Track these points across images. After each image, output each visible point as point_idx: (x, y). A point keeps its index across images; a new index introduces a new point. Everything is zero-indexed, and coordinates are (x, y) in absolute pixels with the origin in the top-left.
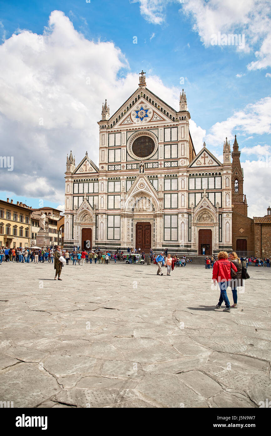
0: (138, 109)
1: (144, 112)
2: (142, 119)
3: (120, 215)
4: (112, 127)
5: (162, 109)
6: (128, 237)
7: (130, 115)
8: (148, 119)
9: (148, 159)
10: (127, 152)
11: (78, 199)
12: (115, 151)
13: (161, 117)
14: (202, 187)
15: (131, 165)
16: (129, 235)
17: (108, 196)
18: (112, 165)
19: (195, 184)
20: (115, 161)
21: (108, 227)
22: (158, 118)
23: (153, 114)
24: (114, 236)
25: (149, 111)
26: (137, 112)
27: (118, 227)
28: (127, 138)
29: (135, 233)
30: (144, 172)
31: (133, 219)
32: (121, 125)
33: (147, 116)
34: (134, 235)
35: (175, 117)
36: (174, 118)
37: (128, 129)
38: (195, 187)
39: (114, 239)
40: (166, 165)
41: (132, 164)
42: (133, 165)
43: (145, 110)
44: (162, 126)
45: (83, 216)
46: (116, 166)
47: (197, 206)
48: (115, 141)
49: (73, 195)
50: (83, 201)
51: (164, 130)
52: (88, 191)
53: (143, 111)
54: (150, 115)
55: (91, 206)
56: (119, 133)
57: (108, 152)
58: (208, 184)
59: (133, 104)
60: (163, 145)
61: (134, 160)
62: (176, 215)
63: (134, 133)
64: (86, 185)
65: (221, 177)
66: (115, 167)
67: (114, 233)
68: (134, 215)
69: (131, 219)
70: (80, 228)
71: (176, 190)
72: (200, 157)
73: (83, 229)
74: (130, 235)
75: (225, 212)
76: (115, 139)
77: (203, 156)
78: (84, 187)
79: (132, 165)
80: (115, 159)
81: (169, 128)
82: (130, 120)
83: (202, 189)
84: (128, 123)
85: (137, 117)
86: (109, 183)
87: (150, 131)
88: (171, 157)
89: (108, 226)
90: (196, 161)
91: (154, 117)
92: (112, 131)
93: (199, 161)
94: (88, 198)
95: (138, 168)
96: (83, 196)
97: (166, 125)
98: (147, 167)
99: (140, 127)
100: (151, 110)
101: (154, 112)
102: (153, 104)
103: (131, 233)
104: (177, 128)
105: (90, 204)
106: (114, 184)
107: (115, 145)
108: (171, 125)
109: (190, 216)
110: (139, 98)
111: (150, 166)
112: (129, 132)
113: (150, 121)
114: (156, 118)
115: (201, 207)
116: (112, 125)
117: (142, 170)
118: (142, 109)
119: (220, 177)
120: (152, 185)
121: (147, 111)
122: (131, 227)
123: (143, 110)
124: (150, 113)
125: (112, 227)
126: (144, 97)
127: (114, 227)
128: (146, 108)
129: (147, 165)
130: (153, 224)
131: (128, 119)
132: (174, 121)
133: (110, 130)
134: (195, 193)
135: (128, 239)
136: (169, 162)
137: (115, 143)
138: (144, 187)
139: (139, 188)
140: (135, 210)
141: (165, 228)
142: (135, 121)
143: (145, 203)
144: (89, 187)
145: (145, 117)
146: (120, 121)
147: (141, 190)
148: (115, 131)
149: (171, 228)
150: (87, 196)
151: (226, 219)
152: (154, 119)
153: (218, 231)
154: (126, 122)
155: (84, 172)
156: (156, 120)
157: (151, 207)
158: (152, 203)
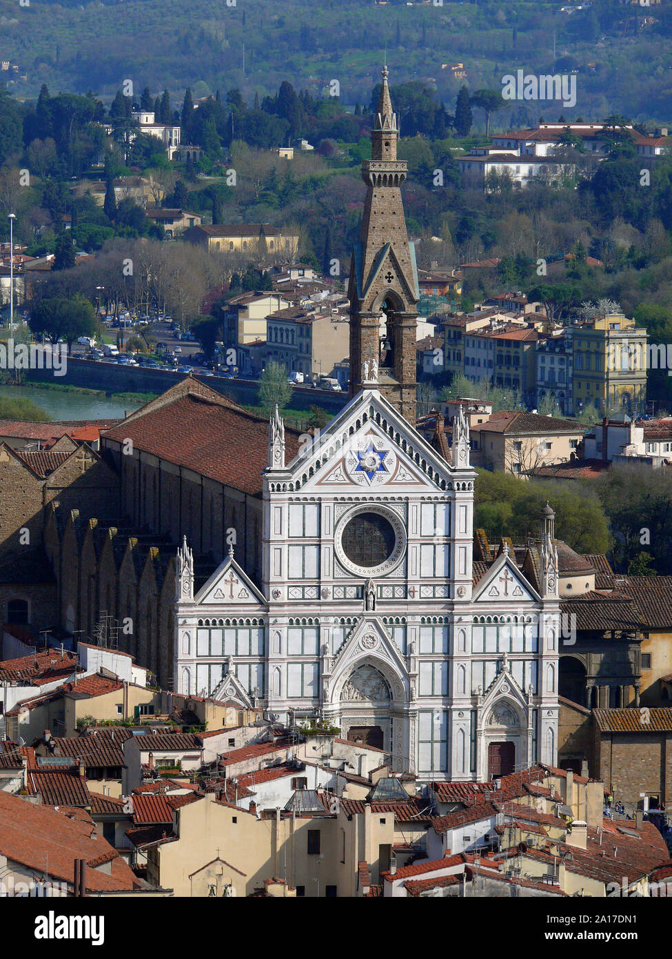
0: (362, 449)
1: (377, 458)
2: (371, 474)
4: (298, 487)
5: (417, 455)
7: (343, 460)
8: (387, 478)
9: (383, 577)
10: (335, 554)
11: (210, 670)
12: (303, 549)
13: (415, 475)
14: (498, 648)
15: (342, 588)
17: (288, 663)
18: (299, 586)
19: (484, 641)
20: (303, 575)
22: (408, 477)
23: (398, 464)
25: (388, 457)
28: (334, 518)
30: (376, 607)
31: (343, 719)
32: (319, 483)
33: (382, 467)
35: (446, 481)
36: (443, 482)
37: (339, 496)
38: (484, 648)
40: (425, 592)
41: (345, 587)
42: (348, 588)
43: (379, 454)
44: (416, 499)
46: (306, 589)
47: (488, 691)
48: (304, 524)
49: (197, 660)
50: (224, 676)
51: (421, 507)
52: (237, 650)
54: (391, 468)
55: (244, 689)
56: (315, 504)
57: (289, 551)
58: (511, 642)
59: (351, 434)
60: (418, 546)
61: (352, 576)
62: (445, 712)
64: (230, 634)
65: (538, 626)
66: (303, 590)
68: (344, 709)
69: (339, 720)
71: (445, 654)
72: (498, 577)
75: (545, 707)
76: (304, 518)
77: (504, 577)
78: (223, 640)
79: (345, 589)
80: (304, 570)
81: (431, 503)
82: (343, 473)
83: (498, 652)
84: (337, 481)
85: (360, 468)
86: (292, 631)
87: (389, 507)
88: (434, 575)
90: (489, 589)
91: (398, 473)
92: (298, 499)
93: (494, 588)
94: (237, 670)
96: (224, 665)
97: (426, 496)
98: (381, 595)
99: (368, 496)
100: (391, 456)
101: (399, 458)
102: (397, 441)
104: (451, 506)
105: (241, 685)
106: (303, 634)
107: (304, 534)
108: (436, 498)
109: (474, 715)
110: (365, 419)
111: (388, 593)
112: (339, 504)
113: (389, 483)
114: (404, 476)
115: (497, 694)
116: (298, 483)
117: (371, 604)
118: (371, 448)
119: (535, 625)
120: (394, 642)
121: (383, 454)
123: (374, 452)
124: (390, 461)
126: (378, 421)
128: (381, 449)
129: (381, 590)
130: (387, 730)
131: (338, 472)
132: (443, 488)
133: (293, 496)
134: (484, 661)
136: (430, 585)
137: (304, 529)
138: (375, 643)
139: (363, 648)
140: (346, 695)
141: (419, 742)
142: (354, 478)
143: (369, 678)
144: (237, 640)
145: (377, 470)
146: (319, 475)
147: (367, 652)
148: (305, 499)
149: (432, 742)
150: (234, 663)
151: (548, 721)
152: (400, 478)
153: (530, 747)
154: (332, 478)
155: (227, 600)
156: (404, 481)
157: (384, 689)
158: (387, 680)
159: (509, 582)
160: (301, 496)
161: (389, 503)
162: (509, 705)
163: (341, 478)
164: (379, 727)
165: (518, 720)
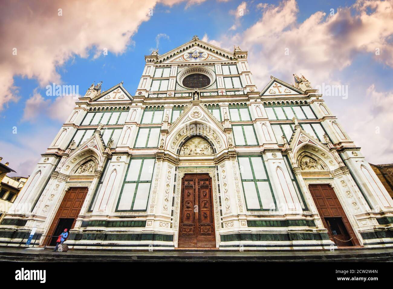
0: (192, 52)
1: (198, 54)
2: (196, 58)
3: (155, 158)
5: (217, 52)
6: (166, 203)
7: (183, 55)
9: (204, 89)
10: (177, 82)
11: (85, 133)
12: (161, 81)
13: (217, 58)
14: (286, 117)
15: (180, 94)
16: (167, 200)
17: (140, 128)
18: (155, 94)
19: (275, 114)
20: (159, 90)
21: (125, 182)
22: (214, 58)
23: (208, 56)
24: (133, 203)
25: (203, 54)
26: (191, 54)
27: (147, 182)
28: (177, 72)
29: (180, 195)
31: (178, 167)
33: (201, 57)
34: (178, 200)
35: (232, 57)
37: (180, 64)
38: (277, 117)
39: (132, 210)
40: (229, 94)
41: (182, 93)
42: (184, 94)
44: (219, 63)
45: (82, 163)
47: (291, 141)
48: (162, 74)
49: (79, 127)
51: (222, 67)
52: (108, 122)
54: (205, 57)
55: (103, 143)
56: (169, 68)
57: (152, 82)
58: (295, 114)
59: (187, 49)
60: (222, 78)
61: (186, 89)
62: (259, 156)
63: (187, 68)
64: (108, 115)
66: (158, 95)
67: (135, 194)
68: (180, 160)
69: (175, 167)
70: (64, 187)
71: (249, 121)
72: (272, 86)
73: (71, 189)
74: (169, 199)
77: (275, 86)
78: (102, 118)
80: (159, 88)
81: (227, 65)
82: (182, 59)
83: (288, 119)
85: (191, 57)
86: (146, 112)
87: (206, 67)
88: (233, 87)
89: (125, 179)
91: (209, 58)
92: (160, 66)
93: (271, 90)
94: (104, 132)
95: (191, 96)
96: (96, 129)
97: (223, 62)
99: (194, 64)
100: (205, 53)
102: (207, 49)
103: (171, 195)
104: (236, 65)
105: (102, 140)
106: (154, 113)
107: (162, 77)
108: (228, 63)
110: (193, 46)
111: (207, 95)
112: (181, 67)
113: (205, 60)
114: (212, 58)
115: (299, 143)
116: (161, 61)
117: (196, 98)
118: (196, 52)
119: (308, 105)
120: (213, 115)
122: (172, 183)
125: (134, 182)
126: (198, 46)
127: (138, 182)
128: (200, 52)
129: (203, 94)
130: (215, 176)
131: (180, 58)
132: (231, 60)
133: (158, 65)
134: (280, 124)
135: (165, 208)
136: (232, 91)
138: (199, 116)
139: (192, 118)
140: (182, 153)
141: (242, 181)
142: (188, 59)
143: (199, 143)
144: (111, 117)
146: (171, 59)
147: (194, 120)
148: (164, 66)
149: (255, 180)
151: (356, 159)
154: (178, 60)
155: (112, 99)
157: (209, 148)
158: (211, 141)
159: (279, 88)
160: (162, 65)
162: (311, 155)
164: (208, 174)
165: (325, 166)
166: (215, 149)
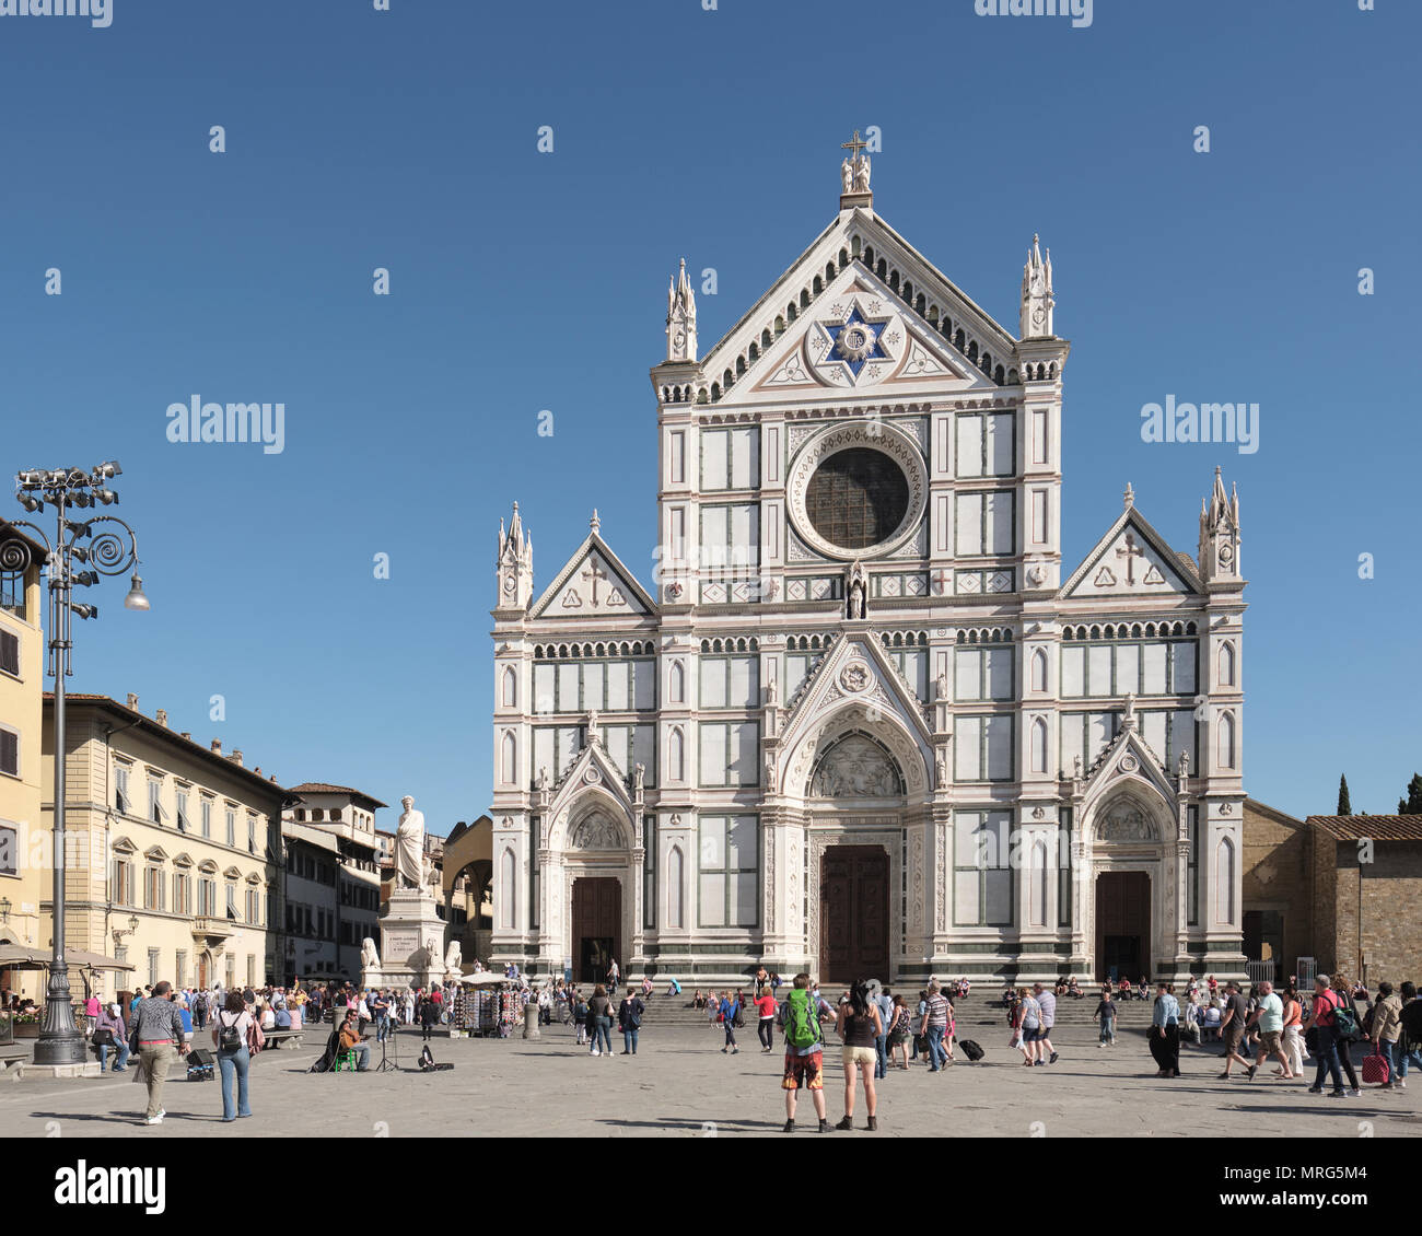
0: (838, 318)
1: (868, 332)
2: (857, 364)
3: (756, 815)
4: (717, 396)
5: (947, 321)
6: (792, 912)
7: (804, 341)
8: (888, 370)
9: (882, 557)
10: (788, 517)
11: (556, 738)
12: (729, 511)
13: (944, 362)
14: (1113, 687)
15: (803, 583)
17: (700, 723)
18: (719, 581)
19: (1086, 674)
20: (729, 559)
21: (700, 872)
22: (929, 367)
23: (910, 344)
24: (728, 913)
25: (889, 330)
26: (836, 328)
27: (749, 873)
28: (786, 452)
29: (818, 894)
30: (868, 613)
31: (811, 831)
32: (759, 388)
33: (879, 351)
34: (815, 906)
35: (1005, 365)
36: (1000, 369)
37: (795, 409)
38: (1086, 687)
39: (728, 926)
40: (965, 583)
41: (808, 578)
42: (814, 581)
43: (871, 325)
44: (945, 405)
45: (579, 821)
46: (736, 585)
47: (1094, 769)
48: (729, 466)
49: (533, 720)
50: (582, 747)
51: (956, 422)
52: (605, 700)
53: (864, 328)
54: (896, 350)
55: (619, 773)
56: (752, 428)
57: (701, 516)
58: (1141, 674)
59: (818, 289)
60: (951, 494)
61: (821, 559)
62: (1006, 810)
63: (820, 431)
64: (593, 672)
65: (1197, 642)
66: (731, 586)
67: (728, 896)
68: (813, 814)
69: (803, 832)
70: (565, 878)
71: (1005, 700)
72: (1112, 550)
73: (578, 881)
75: (1215, 797)
76: (729, 454)
77: (1124, 548)
78: (581, 683)
79: (808, 583)
80: (729, 551)
81: (976, 414)
82: (802, 366)
83: (1114, 695)
84: (791, 382)
85: (837, 354)
86: (705, 666)
87: (894, 426)
88: (983, 551)
89: (699, 865)
90: (1095, 571)
91: (910, 360)
92: (716, 419)
93: (1105, 571)
94: (605, 736)
95: (838, 594)
96: (582, 727)
97: (966, 399)
98: (879, 591)
99: (850, 405)
100: (896, 326)
101: (911, 333)
102: (907, 298)
104: (1014, 418)
105: (614, 765)
106: (728, 668)
107: (730, 484)
108: (984, 402)
109: (1065, 814)
110: (844, 263)
111: (891, 586)
112: (796, 423)
113: (894, 379)
114: (921, 364)
115: (1113, 776)
116: (715, 386)
117: (857, 607)
118: (857, 315)
119: (1192, 641)
120: (904, 677)
121: (880, 325)
123: (862, 321)
124: (895, 338)
125: (719, 872)
126: (868, 262)
127: (727, 872)
128: (874, 315)
129: (879, 583)
130: (897, 853)
131: (793, 364)
132: (999, 381)
133: (709, 412)
134: (1086, 713)
135: (793, 922)
136: (976, 570)
137: (730, 475)
138: (866, 681)
139: (844, 692)
141: (956, 869)
142: (824, 373)
144: (605, 682)
145: (870, 356)
146: (756, 372)
147: (851, 698)
148: (731, 418)
149: (980, 869)
150: (599, 725)
151: (1220, 824)
152: (914, 368)
153: (1182, 876)
154: (782, 376)
155: (588, 609)
156: (922, 374)
157: (890, 777)
158: (894, 759)
159: (1136, 557)
160: (723, 413)
161: (893, 418)
162: (1137, 801)
163: (798, 375)
164: (880, 847)
165: (1157, 830)
166: (904, 781)
